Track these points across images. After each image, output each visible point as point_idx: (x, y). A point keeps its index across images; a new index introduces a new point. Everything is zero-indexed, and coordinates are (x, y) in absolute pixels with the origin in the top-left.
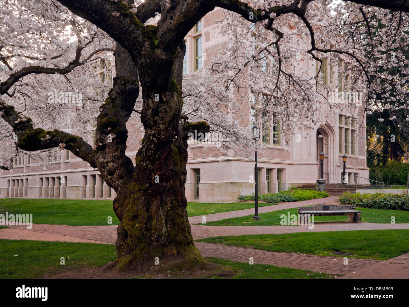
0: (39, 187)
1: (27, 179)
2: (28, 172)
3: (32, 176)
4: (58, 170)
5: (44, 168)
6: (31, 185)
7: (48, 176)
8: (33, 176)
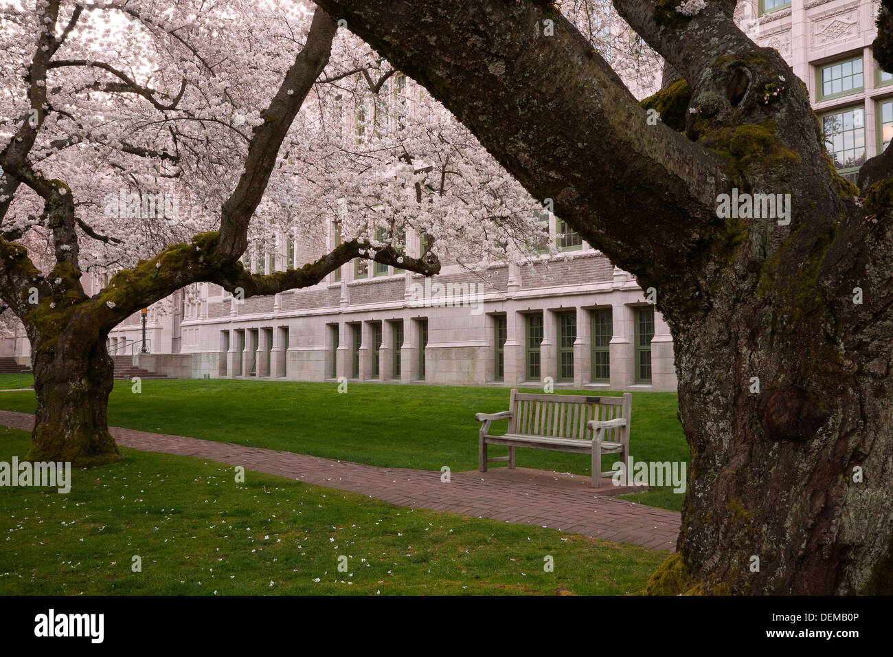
0: (324, 348)
1: (285, 330)
2: (286, 307)
3: (301, 319)
4: (392, 299)
5: (344, 295)
6: (298, 344)
7: (356, 318)
8: (305, 319)
